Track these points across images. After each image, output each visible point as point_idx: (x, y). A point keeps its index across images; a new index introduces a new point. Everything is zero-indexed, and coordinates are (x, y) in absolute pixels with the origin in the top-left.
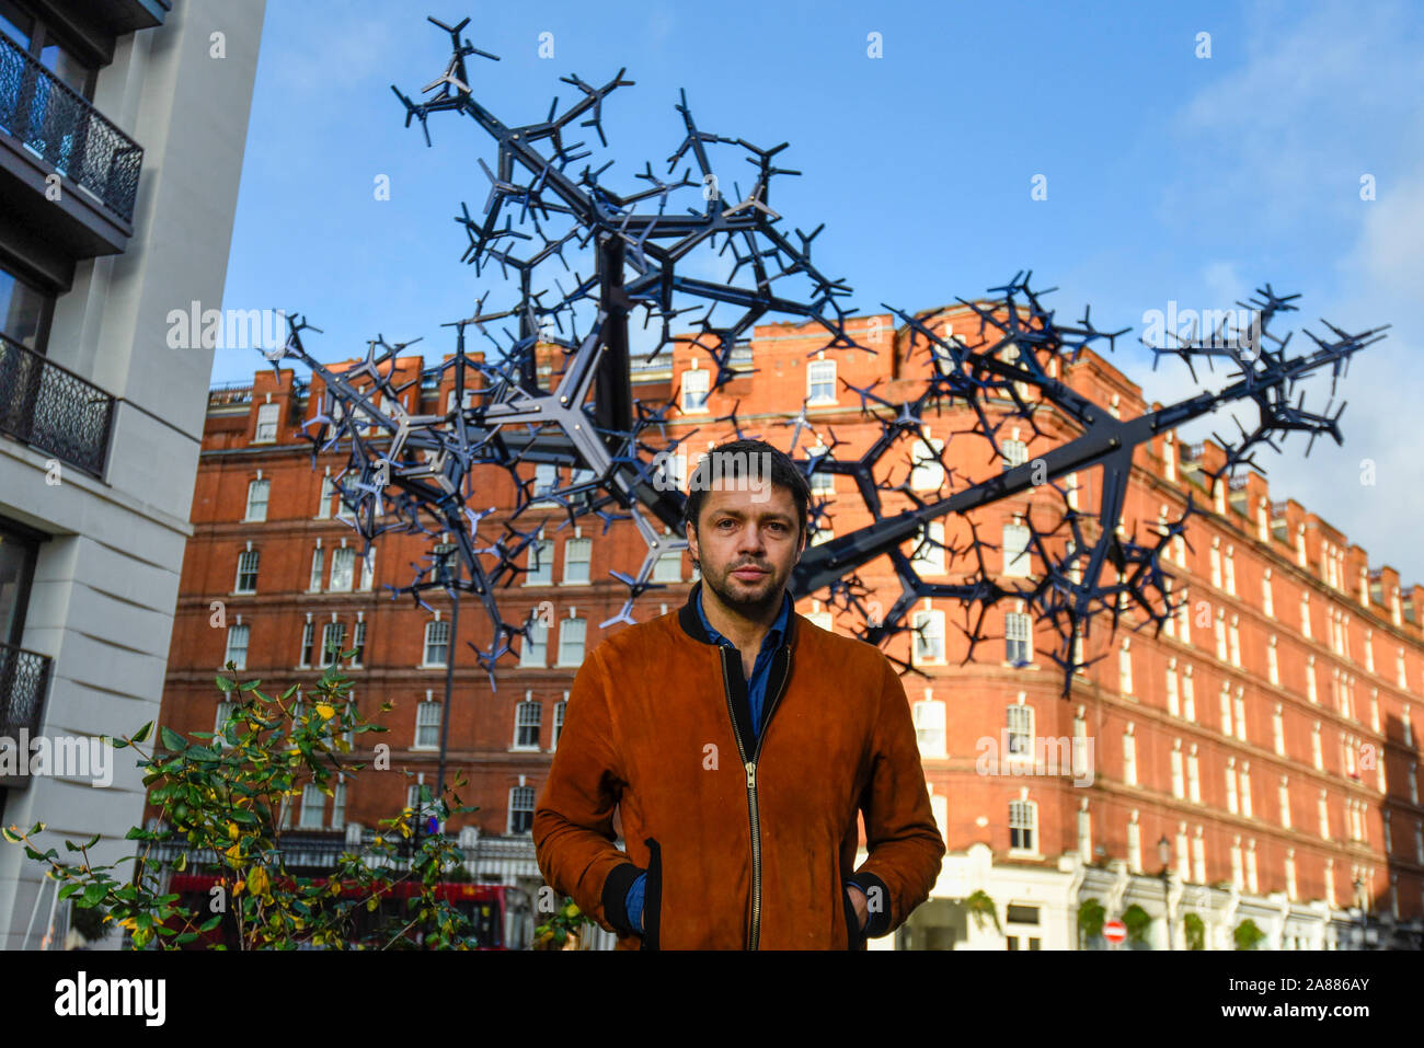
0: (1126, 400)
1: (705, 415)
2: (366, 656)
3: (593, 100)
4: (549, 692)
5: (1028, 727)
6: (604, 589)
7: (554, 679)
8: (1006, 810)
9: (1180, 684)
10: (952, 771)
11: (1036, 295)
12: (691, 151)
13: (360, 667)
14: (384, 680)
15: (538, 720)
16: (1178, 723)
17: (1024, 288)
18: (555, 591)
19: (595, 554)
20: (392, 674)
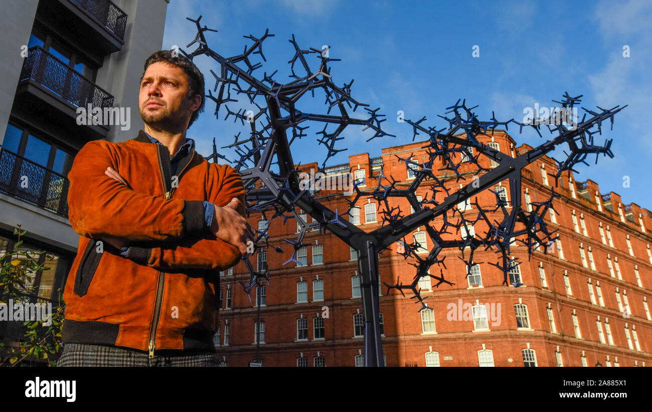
0: (547, 165)
1: (365, 188)
2: (232, 304)
3: (258, 43)
4: (309, 314)
5: (526, 315)
6: (329, 266)
7: (311, 308)
8: (521, 354)
9: (595, 290)
10: (493, 337)
11: (470, 109)
12: (298, 58)
13: (230, 309)
14: (239, 313)
15: (306, 327)
16: (597, 308)
17: (463, 106)
18: (309, 268)
19: (324, 251)
20: (243, 311)
